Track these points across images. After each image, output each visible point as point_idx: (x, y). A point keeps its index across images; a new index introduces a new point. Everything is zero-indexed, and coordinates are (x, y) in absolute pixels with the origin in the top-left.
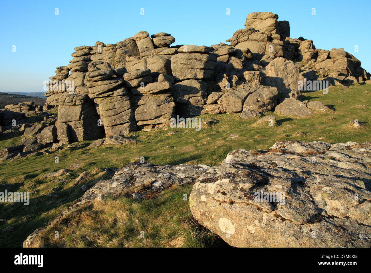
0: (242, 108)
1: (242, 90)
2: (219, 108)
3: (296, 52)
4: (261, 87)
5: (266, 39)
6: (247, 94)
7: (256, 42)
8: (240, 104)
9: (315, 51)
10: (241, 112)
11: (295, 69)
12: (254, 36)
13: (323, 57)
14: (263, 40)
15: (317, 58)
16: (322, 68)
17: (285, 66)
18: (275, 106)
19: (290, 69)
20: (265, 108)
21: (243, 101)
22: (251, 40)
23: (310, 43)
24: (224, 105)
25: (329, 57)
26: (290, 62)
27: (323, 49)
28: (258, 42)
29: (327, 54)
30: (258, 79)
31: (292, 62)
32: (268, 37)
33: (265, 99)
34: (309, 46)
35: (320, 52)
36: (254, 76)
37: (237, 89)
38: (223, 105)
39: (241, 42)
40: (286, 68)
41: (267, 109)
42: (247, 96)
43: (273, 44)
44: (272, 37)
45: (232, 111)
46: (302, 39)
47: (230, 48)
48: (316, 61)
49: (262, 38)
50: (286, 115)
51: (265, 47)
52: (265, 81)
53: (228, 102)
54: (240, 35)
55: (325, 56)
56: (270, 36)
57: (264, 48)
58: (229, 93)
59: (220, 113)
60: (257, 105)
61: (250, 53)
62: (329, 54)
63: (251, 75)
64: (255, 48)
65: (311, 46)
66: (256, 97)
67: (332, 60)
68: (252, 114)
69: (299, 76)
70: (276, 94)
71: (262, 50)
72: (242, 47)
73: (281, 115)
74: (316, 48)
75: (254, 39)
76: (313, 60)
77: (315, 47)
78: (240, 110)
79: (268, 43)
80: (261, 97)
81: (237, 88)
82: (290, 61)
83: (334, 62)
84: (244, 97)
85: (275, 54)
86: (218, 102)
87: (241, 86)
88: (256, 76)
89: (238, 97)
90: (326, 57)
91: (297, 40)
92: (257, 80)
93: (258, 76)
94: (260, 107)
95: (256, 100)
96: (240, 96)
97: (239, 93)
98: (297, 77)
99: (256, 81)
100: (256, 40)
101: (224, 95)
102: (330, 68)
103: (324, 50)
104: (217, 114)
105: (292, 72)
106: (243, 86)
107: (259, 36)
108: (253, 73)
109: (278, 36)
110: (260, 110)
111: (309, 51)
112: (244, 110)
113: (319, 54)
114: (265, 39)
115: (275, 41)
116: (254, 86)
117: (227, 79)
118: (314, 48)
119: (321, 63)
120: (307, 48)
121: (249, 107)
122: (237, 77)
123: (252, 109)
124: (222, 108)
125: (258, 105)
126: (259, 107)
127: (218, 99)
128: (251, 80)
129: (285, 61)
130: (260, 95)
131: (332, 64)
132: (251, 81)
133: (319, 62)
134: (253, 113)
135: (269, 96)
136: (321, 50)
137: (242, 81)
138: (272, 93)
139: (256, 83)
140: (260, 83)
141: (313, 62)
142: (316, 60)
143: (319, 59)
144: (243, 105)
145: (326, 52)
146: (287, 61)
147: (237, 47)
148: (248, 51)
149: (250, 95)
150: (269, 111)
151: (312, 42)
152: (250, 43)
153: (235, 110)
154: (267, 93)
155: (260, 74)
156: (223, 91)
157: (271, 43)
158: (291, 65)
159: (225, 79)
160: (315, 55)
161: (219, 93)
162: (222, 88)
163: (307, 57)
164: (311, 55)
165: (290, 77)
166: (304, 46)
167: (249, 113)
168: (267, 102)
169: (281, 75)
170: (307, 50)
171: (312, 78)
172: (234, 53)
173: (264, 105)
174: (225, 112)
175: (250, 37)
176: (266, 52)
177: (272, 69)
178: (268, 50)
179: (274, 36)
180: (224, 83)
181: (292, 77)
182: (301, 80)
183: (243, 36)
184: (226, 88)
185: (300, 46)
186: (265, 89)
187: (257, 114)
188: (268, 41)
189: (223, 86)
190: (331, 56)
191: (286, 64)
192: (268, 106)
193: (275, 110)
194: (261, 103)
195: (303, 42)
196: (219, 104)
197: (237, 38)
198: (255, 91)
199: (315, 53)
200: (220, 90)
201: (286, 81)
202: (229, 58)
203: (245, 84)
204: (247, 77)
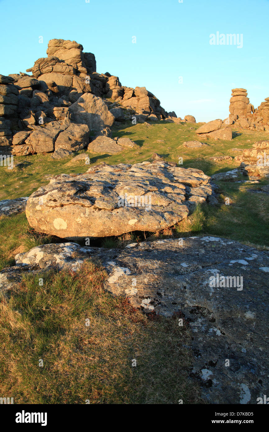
0: (54, 147)
1: (52, 128)
2: (28, 148)
3: (103, 88)
4: (71, 125)
5: (73, 71)
6: (57, 132)
7: (62, 75)
8: (51, 143)
9: (121, 88)
10: (53, 151)
11: (104, 106)
12: (58, 67)
13: (128, 95)
14: (69, 73)
15: (124, 96)
16: (128, 106)
17: (94, 103)
18: (88, 144)
19: (100, 105)
20: (78, 146)
21: (54, 141)
22: (56, 72)
23: (116, 79)
24: (34, 145)
25: (134, 95)
26: (98, 99)
27: (128, 87)
28: (64, 74)
29: (132, 92)
30: (68, 115)
31: (100, 99)
32: (74, 69)
33: (77, 137)
34: (116, 82)
35: (126, 89)
36: (63, 112)
37: (47, 127)
38: (32, 145)
39: (44, 73)
40: (95, 105)
41: (80, 147)
42: (58, 135)
43: (80, 77)
44: (79, 70)
45: (42, 151)
46: (108, 74)
47: (32, 80)
48: (122, 99)
49: (68, 70)
50: (99, 152)
51: (72, 81)
52: (75, 118)
53: (37, 142)
54: (42, 64)
56: (76, 68)
57: (71, 82)
58: (37, 132)
59: (30, 154)
60: (69, 143)
61: (56, 87)
62: (134, 92)
63: (60, 111)
64: (61, 81)
65: (118, 83)
66: (68, 135)
67: (137, 98)
68: (65, 153)
69: (108, 113)
70: (87, 132)
71: (69, 84)
72: (47, 79)
73: (94, 153)
74: (123, 85)
75: (59, 70)
76: (120, 98)
77: (121, 84)
78: (51, 149)
79: (75, 76)
80: (73, 135)
81: (45, 126)
82: (99, 97)
83: (139, 100)
84: (54, 136)
85: (83, 89)
86: (27, 142)
87: (50, 124)
88: (66, 113)
89: (48, 136)
90: (131, 95)
91: (103, 75)
92: (67, 117)
93: (67, 113)
94: (73, 146)
95: (68, 139)
96: (51, 135)
97: (49, 131)
98: (106, 114)
99: (66, 118)
100: (61, 72)
101: (33, 134)
102: (135, 106)
103: (130, 88)
104: (26, 155)
105: (101, 109)
106: (53, 124)
107: (64, 67)
108: (62, 109)
109: (84, 69)
110: (73, 149)
111: (116, 88)
112: (56, 150)
113: (125, 92)
114: (71, 72)
115: (82, 75)
116: (64, 123)
117: (33, 116)
118: (120, 85)
119: (128, 100)
120: (114, 85)
121: (61, 147)
122: (44, 114)
123: (65, 149)
124: (31, 149)
125: (71, 144)
126: (71, 145)
127: (26, 138)
128: (60, 117)
129: (93, 97)
130: (71, 133)
131: (137, 102)
132: (60, 118)
133: (125, 100)
134: (66, 152)
135: (80, 134)
136: (127, 87)
137: (51, 118)
138: (84, 131)
139: (66, 121)
140: (70, 120)
141: (120, 99)
142: (123, 97)
143: (126, 97)
144: (54, 144)
145: (131, 90)
146: (96, 98)
147: (40, 79)
148: (54, 85)
149: (61, 134)
150: (82, 149)
151: (118, 78)
152: (55, 75)
153: (46, 150)
154: (79, 130)
155: (69, 110)
156: (31, 130)
157: (78, 77)
158: (100, 102)
159: (32, 116)
160: (122, 93)
161: (26, 132)
162: (29, 126)
163: (115, 94)
164: (118, 92)
165: (100, 114)
166: (111, 82)
167: (62, 152)
168: (79, 140)
169: (91, 112)
170: (113, 87)
171: (120, 115)
172: (38, 86)
173: (77, 143)
174: (36, 153)
175: (54, 68)
176: (73, 87)
177: (82, 105)
178: (75, 85)
179: (80, 69)
180: (31, 120)
181: (101, 114)
182: (110, 117)
183: (46, 66)
184: (34, 126)
185: (108, 82)
186: (76, 126)
187: (70, 153)
188: (74, 74)
189: (30, 124)
190: (135, 94)
191: (95, 101)
192: (80, 145)
193: (88, 148)
194: (73, 142)
195: (110, 78)
196: (27, 145)
197: (39, 68)
198: (66, 129)
199: (121, 91)
200: (28, 129)
201: (96, 118)
202: (32, 91)
203: (54, 122)
204: (56, 114)
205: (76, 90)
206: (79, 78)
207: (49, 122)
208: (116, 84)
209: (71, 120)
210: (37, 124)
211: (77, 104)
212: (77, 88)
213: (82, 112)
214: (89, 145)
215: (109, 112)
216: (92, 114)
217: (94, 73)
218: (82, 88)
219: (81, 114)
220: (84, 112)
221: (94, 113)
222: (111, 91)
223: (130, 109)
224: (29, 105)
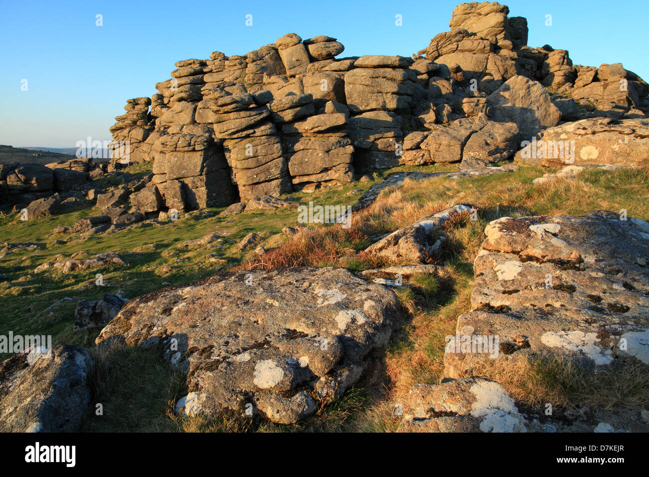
0: (462, 155)
1: (459, 128)
2: (424, 155)
3: (538, 70)
4: (490, 123)
5: (489, 48)
6: (468, 134)
7: (471, 54)
8: (458, 149)
9: (571, 69)
10: (460, 161)
11: (544, 95)
12: (467, 43)
13: (585, 79)
14: (482, 51)
15: (576, 81)
16: (583, 98)
17: (528, 90)
18: (516, 152)
19: (536, 94)
20: (498, 155)
21: (463, 145)
22: (463, 51)
23: (563, 54)
24: (433, 151)
25: (596, 79)
26: (535, 84)
27: (585, 65)
28: (475, 54)
29: (593, 73)
30: (484, 110)
31: (538, 84)
32: (491, 44)
33: (499, 140)
34: (562, 60)
35: (581, 70)
36: (477, 105)
37: (451, 126)
38: (429, 151)
39: (444, 54)
40: (529, 93)
41: (501, 157)
42: (468, 137)
43: (501, 56)
44: (498, 44)
45: (443, 160)
46: (548, 48)
47: (429, 63)
48: (572, 86)
49: (481, 46)
50: (533, 165)
51: (487, 62)
52: (494, 114)
53: (438, 146)
54: (442, 42)
55: (590, 76)
56: (494, 43)
57: (485, 63)
58: (439, 132)
59: (425, 164)
60: (485, 150)
61: (460, 73)
62: (596, 73)
63: (472, 104)
64: (468, 63)
65: (565, 60)
66: (484, 137)
67: (602, 83)
68: (479, 164)
69: (549, 106)
70: (516, 133)
71: (480, 67)
72: (449, 61)
73: (525, 166)
74: (574, 63)
75: (467, 48)
76: (567, 86)
77: (571, 61)
78: (457, 158)
79: (491, 55)
80: (492, 138)
81: (449, 125)
82: (536, 82)
83: (605, 86)
84: (463, 138)
85: (504, 74)
86: (422, 146)
87: (457, 122)
88: (481, 106)
89: (454, 137)
90: (591, 78)
91: (540, 50)
92: (482, 112)
93: (483, 107)
94: (491, 153)
95: (484, 143)
96: (458, 137)
97: (455, 132)
98: (546, 109)
99: (480, 114)
100: (470, 51)
101: (432, 135)
102: (597, 97)
103: (588, 67)
104: (420, 165)
105: (539, 100)
106: (460, 122)
107: (476, 43)
108: (476, 101)
109: (508, 43)
110: (491, 159)
111: (562, 68)
112: (464, 158)
113: (578, 74)
114: (486, 49)
115: (504, 52)
116: (477, 121)
117: (433, 110)
118: (570, 63)
119: (583, 88)
120: (559, 64)
121: (472, 154)
122: (449, 108)
123: (478, 157)
124: (428, 156)
125: (488, 151)
126: (488, 153)
127: (422, 141)
128: (472, 112)
129: (527, 82)
130: (490, 135)
131: (602, 90)
132: (472, 114)
133: (578, 87)
134: (479, 162)
135: (504, 136)
136: (582, 66)
137: (457, 114)
138: (510, 132)
139: (480, 118)
140: (486, 117)
141: (567, 88)
142: (574, 83)
143: (579, 83)
144: (462, 150)
145: (592, 70)
146: (531, 82)
147: (439, 61)
148: (458, 69)
149: (473, 136)
150: (505, 160)
151: (567, 53)
152: (461, 55)
153: (449, 158)
154: (500, 131)
155: (487, 102)
156: (429, 130)
157: (497, 55)
158: (537, 88)
159: (431, 110)
160: (572, 76)
161: (422, 133)
162: (426, 125)
163: (558, 79)
164: (565, 75)
165: (535, 108)
166: (553, 61)
167: (474, 162)
168: (502, 146)
169: (521, 106)
170: (557, 68)
171: (570, 110)
172: (437, 72)
173: (497, 150)
174: (433, 163)
175: (459, 46)
176: (487, 71)
177: (506, 94)
178: (491, 68)
179: (500, 43)
180: (429, 117)
181: (538, 108)
182: (553, 113)
183: (447, 44)
184: (433, 125)
185: (546, 61)
186: (497, 125)
187: (485, 163)
188: (491, 51)
189: (428, 121)
190: (599, 76)
191: (529, 88)
192: (503, 153)
193: (515, 158)
194: (492, 148)
195: (551, 54)
196: (423, 150)
197: (437, 47)
198: (480, 129)
199: (571, 73)
200: (424, 129)
201: (529, 114)
202: (428, 80)
203: (462, 119)
204: (466, 108)
205: (492, 75)
206: (498, 57)
207: (455, 120)
208: (563, 61)
209: (488, 116)
210: (438, 121)
211: (498, 94)
212: (493, 73)
213: (506, 105)
214: (516, 154)
215: (552, 104)
216: (523, 109)
217: (523, 48)
218: (502, 72)
219: (504, 108)
220: (509, 105)
221: (525, 106)
222: (553, 75)
223: (587, 102)
224: (426, 97)
